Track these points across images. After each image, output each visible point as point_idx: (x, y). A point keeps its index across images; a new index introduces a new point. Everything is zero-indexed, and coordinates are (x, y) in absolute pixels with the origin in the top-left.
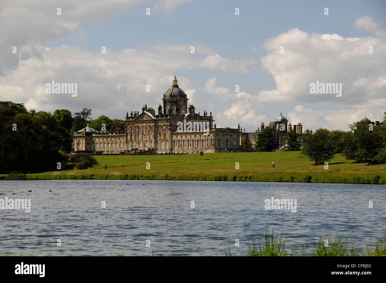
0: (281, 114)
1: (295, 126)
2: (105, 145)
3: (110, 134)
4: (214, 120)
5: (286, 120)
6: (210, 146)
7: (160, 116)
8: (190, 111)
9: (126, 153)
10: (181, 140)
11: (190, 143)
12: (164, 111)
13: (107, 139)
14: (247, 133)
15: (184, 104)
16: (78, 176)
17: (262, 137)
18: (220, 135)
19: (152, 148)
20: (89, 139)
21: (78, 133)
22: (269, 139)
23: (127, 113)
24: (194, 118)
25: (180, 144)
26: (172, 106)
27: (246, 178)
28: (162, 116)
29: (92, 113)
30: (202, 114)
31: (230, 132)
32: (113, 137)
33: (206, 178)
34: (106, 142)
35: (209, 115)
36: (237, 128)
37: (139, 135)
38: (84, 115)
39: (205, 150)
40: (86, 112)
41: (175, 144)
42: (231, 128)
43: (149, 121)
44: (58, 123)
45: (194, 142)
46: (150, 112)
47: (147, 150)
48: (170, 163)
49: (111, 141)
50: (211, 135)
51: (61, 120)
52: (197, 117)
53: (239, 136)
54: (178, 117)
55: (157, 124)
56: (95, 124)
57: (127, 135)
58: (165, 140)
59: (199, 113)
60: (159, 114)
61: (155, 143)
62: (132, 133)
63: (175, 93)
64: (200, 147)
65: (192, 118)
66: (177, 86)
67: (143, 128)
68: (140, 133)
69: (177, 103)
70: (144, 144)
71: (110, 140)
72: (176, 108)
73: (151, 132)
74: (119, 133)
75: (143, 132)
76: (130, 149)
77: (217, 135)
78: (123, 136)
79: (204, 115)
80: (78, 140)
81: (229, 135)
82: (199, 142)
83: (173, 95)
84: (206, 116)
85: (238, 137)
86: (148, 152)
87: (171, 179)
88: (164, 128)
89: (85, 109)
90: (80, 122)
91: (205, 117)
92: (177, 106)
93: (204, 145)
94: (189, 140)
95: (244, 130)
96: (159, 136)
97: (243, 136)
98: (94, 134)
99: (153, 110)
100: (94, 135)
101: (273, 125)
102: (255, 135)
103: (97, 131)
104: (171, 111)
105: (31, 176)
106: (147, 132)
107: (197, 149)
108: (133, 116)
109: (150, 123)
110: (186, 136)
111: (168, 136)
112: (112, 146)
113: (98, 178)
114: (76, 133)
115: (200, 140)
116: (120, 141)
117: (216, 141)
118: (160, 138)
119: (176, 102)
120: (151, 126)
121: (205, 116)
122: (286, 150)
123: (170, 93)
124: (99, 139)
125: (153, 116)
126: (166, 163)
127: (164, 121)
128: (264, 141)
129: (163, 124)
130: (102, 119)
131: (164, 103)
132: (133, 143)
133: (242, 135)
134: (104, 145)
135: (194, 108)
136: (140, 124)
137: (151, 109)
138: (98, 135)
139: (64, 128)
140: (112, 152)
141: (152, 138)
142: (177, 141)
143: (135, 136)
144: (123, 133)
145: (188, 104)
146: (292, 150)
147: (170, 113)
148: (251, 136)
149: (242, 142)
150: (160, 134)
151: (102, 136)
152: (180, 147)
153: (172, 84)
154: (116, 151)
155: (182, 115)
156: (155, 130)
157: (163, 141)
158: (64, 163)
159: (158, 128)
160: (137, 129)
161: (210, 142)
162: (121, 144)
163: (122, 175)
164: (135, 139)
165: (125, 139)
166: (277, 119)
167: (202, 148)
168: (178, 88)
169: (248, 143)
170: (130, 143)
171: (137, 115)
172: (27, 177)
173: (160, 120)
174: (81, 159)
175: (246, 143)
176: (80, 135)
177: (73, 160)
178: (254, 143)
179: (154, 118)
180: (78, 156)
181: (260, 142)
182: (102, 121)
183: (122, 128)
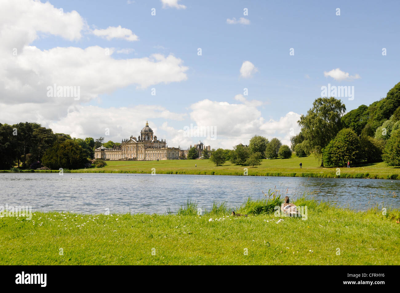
0: (200, 141)
1: (207, 147)
4: (167, 144)
5: (203, 144)
6: (165, 157)
8: (155, 139)
9: (121, 160)
10: (150, 153)
11: (155, 155)
12: (141, 139)
13: (112, 153)
14: (183, 150)
15: (151, 135)
16: (97, 171)
17: (190, 152)
18: (170, 151)
19: (135, 157)
20: (103, 152)
22: (194, 153)
23: (123, 140)
24: (157, 143)
25: (149, 155)
26: (145, 136)
27: (182, 172)
28: (140, 141)
29: (104, 139)
30: (160, 141)
31: (174, 150)
32: (115, 151)
35: (164, 141)
36: (178, 148)
37: (128, 151)
38: (101, 140)
42: (175, 147)
43: (134, 143)
44: (87, 144)
48: (144, 165)
49: (114, 154)
50: (165, 151)
51: (89, 143)
53: (179, 151)
54: (148, 142)
55: (138, 145)
56: (106, 145)
57: (122, 150)
58: (141, 153)
61: (136, 155)
63: (147, 130)
64: (159, 157)
66: (148, 126)
67: (130, 147)
70: (131, 155)
72: (147, 137)
74: (118, 150)
75: (130, 149)
76: (124, 158)
77: (168, 151)
78: (120, 151)
80: (97, 153)
86: (133, 159)
88: (141, 147)
89: (101, 137)
90: (99, 144)
93: (161, 156)
96: (139, 152)
97: (181, 151)
99: (136, 138)
100: (105, 151)
101: (196, 147)
102: (187, 151)
103: (107, 149)
104: (145, 139)
106: (133, 149)
108: (125, 141)
110: (152, 152)
111: (143, 151)
112: (114, 156)
114: (96, 150)
115: (159, 153)
117: (167, 154)
119: (147, 134)
120: (135, 146)
121: (162, 142)
122: (203, 159)
123: (144, 130)
124: (108, 153)
126: (142, 165)
127: (141, 144)
128: (192, 154)
131: (141, 135)
132: (125, 155)
134: (111, 156)
135: (156, 137)
136: (129, 145)
137: (134, 138)
138: (108, 151)
139: (90, 147)
140: (114, 159)
141: (135, 152)
142: (147, 154)
143: (126, 151)
144: (120, 150)
145: (153, 135)
146: (205, 159)
148: (185, 152)
149: (180, 154)
150: (139, 150)
152: (149, 157)
153: (145, 125)
154: (117, 159)
155: (150, 140)
156: (136, 148)
158: (89, 165)
159: (138, 147)
160: (127, 148)
161: (165, 154)
162: (119, 155)
163: (119, 171)
165: (121, 153)
166: (198, 143)
171: (127, 141)
173: (139, 143)
174: (99, 162)
175: (183, 155)
176: (98, 150)
177: (94, 163)
178: (186, 155)
179: (136, 142)
180: (97, 161)
181: (189, 155)
182: (109, 144)
183: (120, 147)
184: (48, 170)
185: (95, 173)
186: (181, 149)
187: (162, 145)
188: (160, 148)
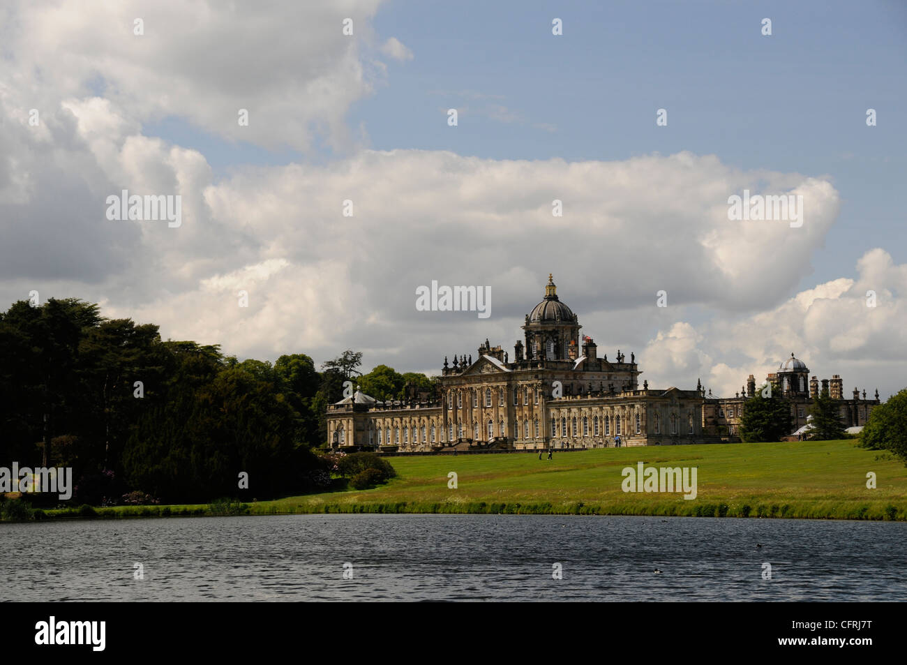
0: (793, 355)
1: (825, 382)
2: (398, 431)
3: (409, 407)
4: (641, 372)
5: (805, 368)
6: (636, 431)
7: (520, 365)
8: (587, 353)
9: (444, 450)
10: (569, 418)
11: (591, 423)
12: (527, 354)
13: (401, 419)
14: (718, 400)
15: (572, 338)
16: (368, 507)
17: (754, 408)
18: (658, 405)
19: (503, 437)
20: (362, 419)
21: (338, 407)
22: (772, 414)
23: (446, 360)
24: (596, 369)
25: (566, 426)
26: (545, 342)
27: (775, 509)
28: (524, 365)
29: (362, 360)
30: (612, 360)
31: (679, 398)
32: (413, 413)
33: (674, 509)
34: (399, 425)
35: (627, 360)
36: (695, 389)
37: (472, 408)
38: (346, 366)
39: (623, 438)
40: (349, 358)
41: (556, 427)
42: (681, 388)
43: (496, 376)
44: (285, 384)
45: (599, 422)
46: (497, 356)
47: (493, 441)
48: (558, 471)
49: (410, 422)
50: (636, 406)
51: (292, 378)
52: (603, 366)
53: (700, 407)
54: (560, 366)
55: (513, 382)
56: (366, 384)
57: (446, 408)
58: (532, 418)
59: (605, 357)
60: (518, 361)
61: (509, 426)
62: (458, 404)
63: (550, 314)
64: (612, 433)
65: (591, 369)
66: (555, 298)
67: (481, 393)
68: (476, 405)
69: (557, 335)
70: (486, 428)
71: (408, 421)
72: (555, 346)
73: (500, 402)
74: (429, 405)
75: (482, 401)
76: (453, 439)
77: (651, 405)
78: (438, 412)
79: (616, 361)
80: (338, 422)
81: (677, 406)
82: (610, 422)
83: (546, 318)
84: (622, 364)
85: (697, 410)
86: (494, 447)
87: (590, 512)
88: (529, 391)
89: (348, 353)
90: (335, 381)
91: (620, 366)
92: (557, 342)
93: (621, 428)
94: (585, 419)
95: (710, 393)
96: (519, 410)
97: (709, 406)
98: (372, 408)
99: (502, 351)
100: (373, 410)
101: (776, 382)
102: (735, 403)
103: (379, 402)
104: (543, 352)
105: (259, 506)
106: (491, 402)
107: (605, 436)
108: (458, 366)
109: (496, 381)
110: (580, 410)
111: (538, 410)
112: (412, 433)
113: (415, 510)
114: (332, 407)
115: (612, 417)
116: (431, 422)
117: (648, 420)
118: (520, 415)
119: (553, 334)
120: (500, 387)
121: (620, 363)
122: (814, 439)
123: (540, 314)
124: (384, 420)
125: (503, 365)
126: (551, 472)
127: (530, 377)
128: (760, 417)
129: (527, 382)
130: (381, 374)
131: (526, 336)
132: (460, 426)
133: (705, 403)
134: (396, 432)
135: (595, 346)
136: (476, 383)
137: (497, 350)
138: (382, 410)
139: (298, 395)
140: (413, 447)
141: (503, 414)
142: (558, 420)
143: (464, 411)
144: (438, 405)
145: (580, 338)
146: (825, 438)
147: (542, 357)
148: (727, 405)
149: (705, 419)
150: (521, 406)
151: (390, 412)
152: (566, 433)
153: (544, 292)
154: (422, 445)
155: (569, 361)
156: (509, 396)
157: (526, 421)
158: (325, 476)
159: (516, 393)
160: (468, 395)
161: (635, 421)
162: (434, 429)
163: (471, 504)
164: (463, 415)
165: (441, 417)
166: (784, 367)
167: (616, 436)
168: (558, 301)
169: (720, 421)
170: (454, 426)
171: (468, 364)
172: (250, 509)
173: (519, 374)
174: (361, 465)
175: (715, 423)
176: (342, 411)
177: (342, 470)
178: (734, 421)
179: (506, 370)
180: (355, 461)
181: (750, 421)
182: (380, 378)
183: (435, 393)
184: (150, 507)
185: (362, 512)
186: (707, 396)
187: (622, 377)
188: (613, 392)
